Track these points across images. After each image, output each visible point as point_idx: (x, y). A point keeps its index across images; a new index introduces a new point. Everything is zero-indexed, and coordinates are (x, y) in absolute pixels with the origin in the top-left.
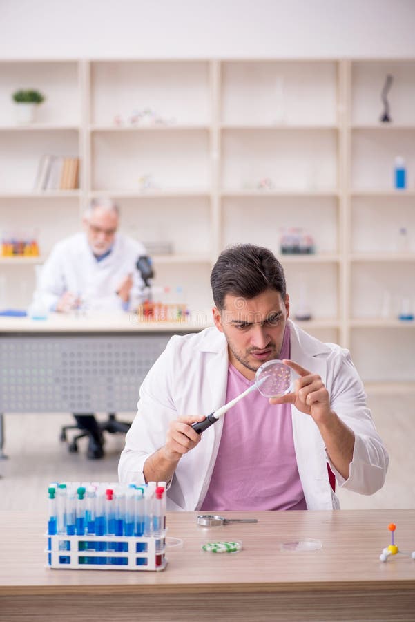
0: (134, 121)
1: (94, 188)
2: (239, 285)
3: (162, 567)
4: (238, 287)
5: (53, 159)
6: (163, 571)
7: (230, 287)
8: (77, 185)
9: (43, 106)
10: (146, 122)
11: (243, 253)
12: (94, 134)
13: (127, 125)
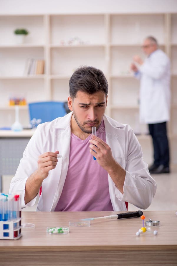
0: (70, 42)
1: (51, 73)
2: (86, 86)
3: (18, 238)
4: (85, 87)
5: (33, 60)
6: (18, 239)
7: (81, 87)
8: (43, 72)
9: (28, 36)
10: (75, 43)
11: (89, 70)
12: (52, 49)
13: (67, 44)
